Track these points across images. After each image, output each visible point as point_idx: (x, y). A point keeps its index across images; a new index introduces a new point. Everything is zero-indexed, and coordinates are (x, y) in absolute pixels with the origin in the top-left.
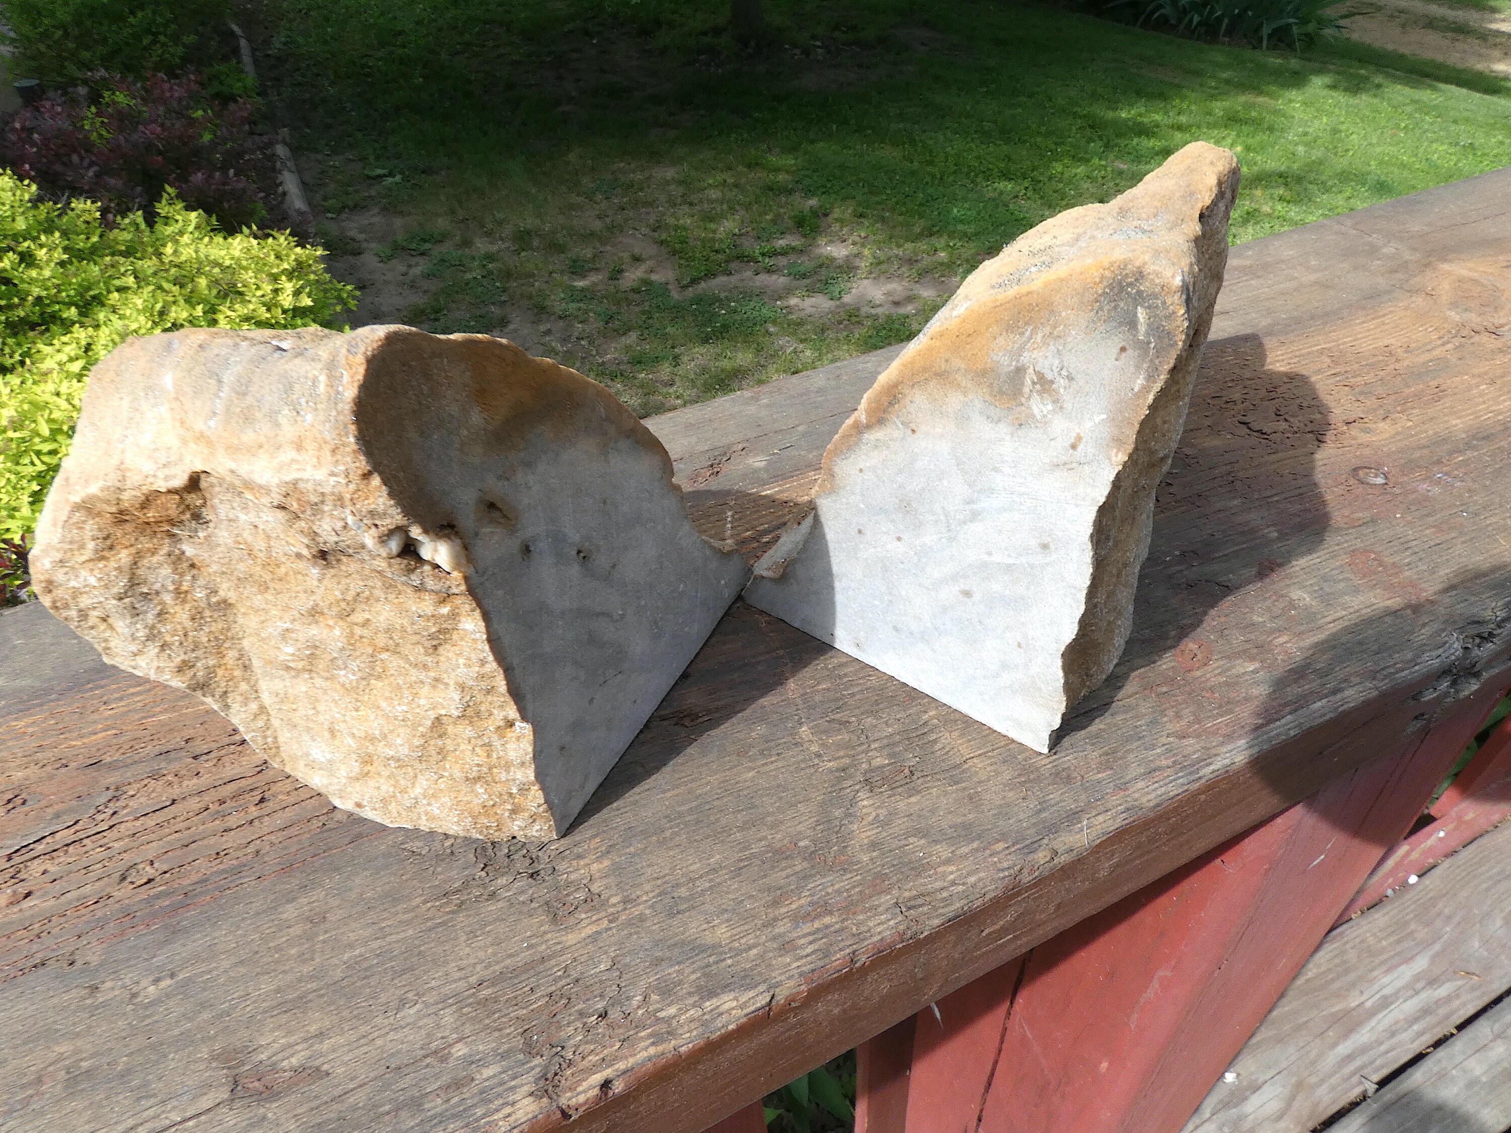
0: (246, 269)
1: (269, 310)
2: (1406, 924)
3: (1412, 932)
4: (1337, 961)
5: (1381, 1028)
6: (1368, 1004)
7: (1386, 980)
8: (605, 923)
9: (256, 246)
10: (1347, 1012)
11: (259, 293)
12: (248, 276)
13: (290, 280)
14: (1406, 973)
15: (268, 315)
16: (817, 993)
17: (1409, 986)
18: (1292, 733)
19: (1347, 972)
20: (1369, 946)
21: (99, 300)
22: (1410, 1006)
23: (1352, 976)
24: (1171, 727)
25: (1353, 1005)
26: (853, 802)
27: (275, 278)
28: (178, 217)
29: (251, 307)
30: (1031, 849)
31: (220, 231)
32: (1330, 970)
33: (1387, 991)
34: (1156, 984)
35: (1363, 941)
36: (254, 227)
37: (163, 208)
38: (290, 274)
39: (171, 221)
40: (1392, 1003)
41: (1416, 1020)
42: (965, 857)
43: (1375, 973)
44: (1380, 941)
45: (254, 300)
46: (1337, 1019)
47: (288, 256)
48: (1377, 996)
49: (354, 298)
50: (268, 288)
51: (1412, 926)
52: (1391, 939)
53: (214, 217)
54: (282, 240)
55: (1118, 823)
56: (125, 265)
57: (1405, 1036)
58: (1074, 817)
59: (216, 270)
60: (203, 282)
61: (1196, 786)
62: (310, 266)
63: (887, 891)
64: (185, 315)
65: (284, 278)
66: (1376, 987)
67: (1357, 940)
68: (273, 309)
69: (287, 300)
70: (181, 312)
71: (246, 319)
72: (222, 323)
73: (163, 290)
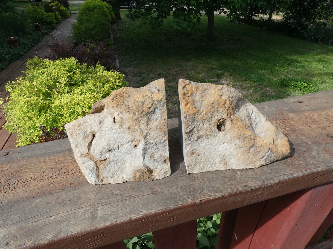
0: (110, 77)
1: (113, 85)
8: (200, 182)
9: (113, 73)
11: (112, 82)
12: (111, 79)
13: (118, 80)
16: (231, 195)
18: (309, 173)
21: (85, 81)
24: (288, 169)
26: (237, 172)
27: (115, 79)
28: (99, 67)
29: (110, 84)
30: (264, 182)
31: (106, 70)
34: (284, 226)
36: (113, 70)
37: (97, 65)
38: (118, 79)
42: (254, 182)
47: (118, 75)
49: (128, 84)
50: (114, 81)
53: (105, 67)
54: (117, 73)
55: (278, 181)
56: (90, 75)
58: (271, 179)
59: (105, 77)
60: (103, 79)
61: (292, 178)
62: (122, 78)
63: (242, 184)
69: (117, 84)
70: (98, 85)
71: (109, 87)
72: (105, 87)
73: (96, 80)
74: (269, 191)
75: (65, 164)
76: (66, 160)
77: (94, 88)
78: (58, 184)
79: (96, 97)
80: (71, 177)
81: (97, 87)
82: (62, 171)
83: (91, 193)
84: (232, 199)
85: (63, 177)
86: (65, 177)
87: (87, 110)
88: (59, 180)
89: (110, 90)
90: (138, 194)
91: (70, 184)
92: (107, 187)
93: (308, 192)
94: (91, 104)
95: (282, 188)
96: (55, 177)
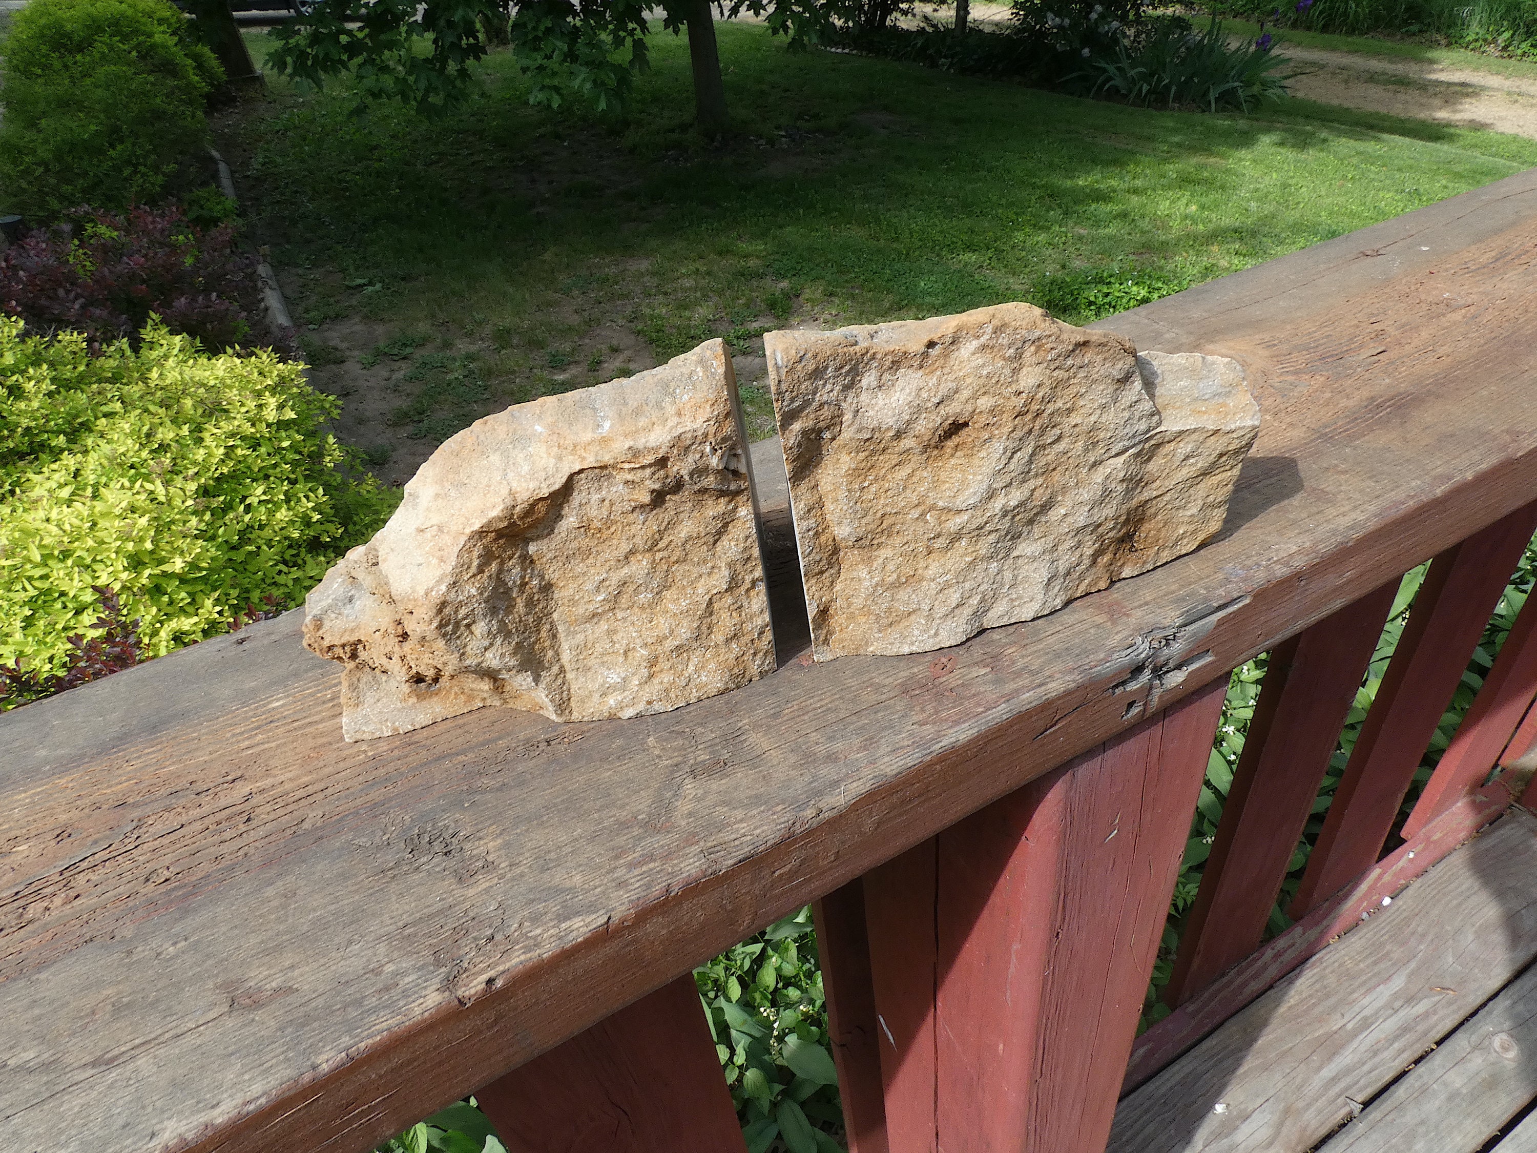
0: (230, 387)
1: (253, 425)
2: (1382, 945)
3: (1388, 953)
4: (1317, 986)
5: (1362, 1048)
6: (1350, 1026)
7: (1365, 1001)
8: (495, 880)
9: (239, 365)
10: (1330, 1035)
11: (244, 410)
12: (233, 394)
13: (273, 395)
14: (1385, 993)
15: (253, 430)
16: (644, 915)
17: (1388, 1005)
19: (1328, 996)
20: (1347, 970)
21: (87, 427)
22: (1391, 1025)
23: (1333, 1000)
24: (915, 719)
25: (1335, 1028)
26: (680, 787)
27: (259, 394)
28: (162, 342)
29: (236, 423)
30: (803, 808)
31: (204, 352)
32: (1311, 996)
33: (1367, 1012)
34: (1014, 958)
35: (1340, 966)
36: (237, 347)
37: (147, 334)
38: (273, 390)
39: (157, 346)
40: (1372, 1024)
41: (1397, 1037)
42: (754, 817)
43: (1355, 995)
44: (1357, 965)
45: (239, 416)
46: (1320, 1043)
47: (271, 372)
48: (1358, 1018)
49: (337, 407)
50: (251, 404)
51: (1388, 947)
52: (1369, 961)
53: (198, 339)
54: (265, 357)
55: (867, 788)
56: (111, 390)
57: (1387, 1054)
58: (835, 784)
59: (202, 390)
60: (188, 403)
61: (930, 757)
62: (293, 380)
63: (696, 843)
64: (171, 435)
65: (267, 393)
66: (1356, 1009)
67: (1336, 965)
68: (258, 424)
69: (271, 415)
70: (166, 434)
71: (233, 435)
72: (208, 441)
73: (150, 413)
74: (842, 843)
77: (145, 454)
79: (162, 499)
81: (163, 448)
87: (124, 576)
89: (239, 452)
94: (142, 540)
95: (895, 818)
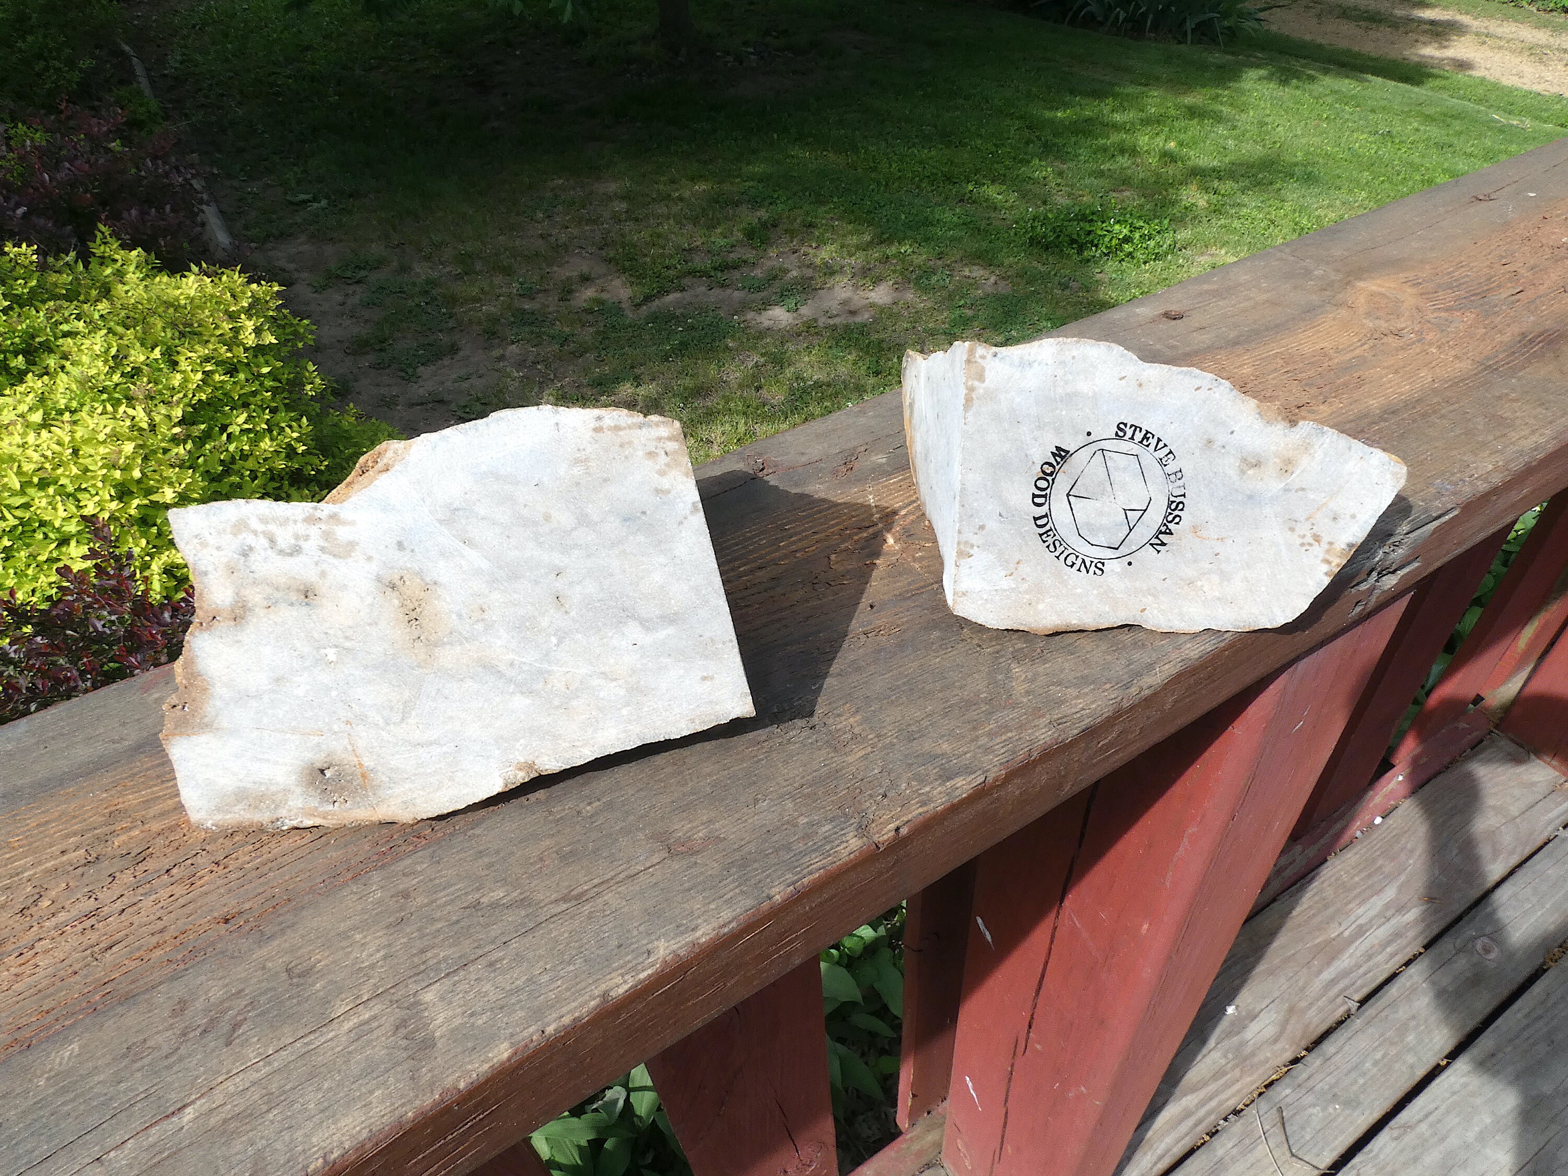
0: (201, 308)
1: (230, 349)
2: (1374, 860)
3: (1380, 867)
4: (1316, 898)
5: (1358, 953)
6: (1346, 934)
7: (1360, 911)
8: (869, 749)
9: (210, 285)
10: (1328, 942)
11: (218, 332)
12: (205, 316)
13: (250, 318)
14: (1377, 903)
15: (229, 355)
16: (1010, 776)
17: (1381, 914)
19: (1326, 907)
20: (1344, 883)
21: (48, 348)
22: (1382, 932)
23: (1331, 910)
25: (1333, 936)
26: (1009, 670)
27: (233, 317)
28: (117, 257)
29: (211, 346)
30: (1127, 686)
31: (160, 270)
32: (1310, 907)
33: (1361, 921)
34: (1186, 840)
35: (1337, 880)
36: (204, 265)
37: (99, 250)
38: (249, 312)
39: (107, 261)
40: (1367, 931)
41: (1389, 943)
42: (1087, 694)
43: (1351, 906)
44: (1352, 878)
45: (213, 339)
46: (1320, 949)
47: (244, 293)
48: (1354, 926)
49: (312, 332)
50: (227, 326)
51: (1380, 862)
52: (1363, 875)
53: (153, 254)
54: (235, 278)
55: (1178, 668)
56: (70, 308)
57: (1380, 958)
58: (1150, 666)
59: (171, 310)
60: (158, 324)
61: (1223, 644)
62: (267, 302)
63: (1043, 716)
64: (142, 358)
65: (243, 316)
66: (1352, 918)
67: (1333, 879)
68: (235, 348)
69: (248, 339)
70: (138, 356)
71: (207, 359)
72: (184, 365)
73: (115, 334)
74: (1148, 718)
75: (155, 826)
76: (147, 803)
77: (116, 378)
78: (154, 940)
79: (145, 425)
80: (212, 887)
81: (136, 372)
82: (150, 864)
83: (358, 937)
84: (1014, 789)
85: (164, 893)
86: (179, 890)
87: (114, 505)
88: (152, 917)
89: (217, 377)
90: (609, 876)
91: (227, 921)
92: (437, 881)
93: (1271, 687)
94: (126, 469)
95: (1189, 696)
96: (119, 905)
